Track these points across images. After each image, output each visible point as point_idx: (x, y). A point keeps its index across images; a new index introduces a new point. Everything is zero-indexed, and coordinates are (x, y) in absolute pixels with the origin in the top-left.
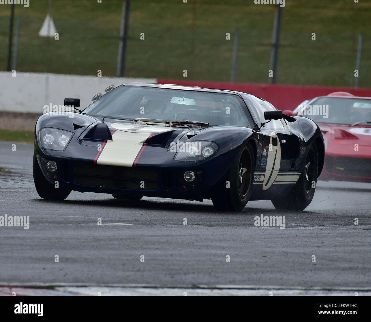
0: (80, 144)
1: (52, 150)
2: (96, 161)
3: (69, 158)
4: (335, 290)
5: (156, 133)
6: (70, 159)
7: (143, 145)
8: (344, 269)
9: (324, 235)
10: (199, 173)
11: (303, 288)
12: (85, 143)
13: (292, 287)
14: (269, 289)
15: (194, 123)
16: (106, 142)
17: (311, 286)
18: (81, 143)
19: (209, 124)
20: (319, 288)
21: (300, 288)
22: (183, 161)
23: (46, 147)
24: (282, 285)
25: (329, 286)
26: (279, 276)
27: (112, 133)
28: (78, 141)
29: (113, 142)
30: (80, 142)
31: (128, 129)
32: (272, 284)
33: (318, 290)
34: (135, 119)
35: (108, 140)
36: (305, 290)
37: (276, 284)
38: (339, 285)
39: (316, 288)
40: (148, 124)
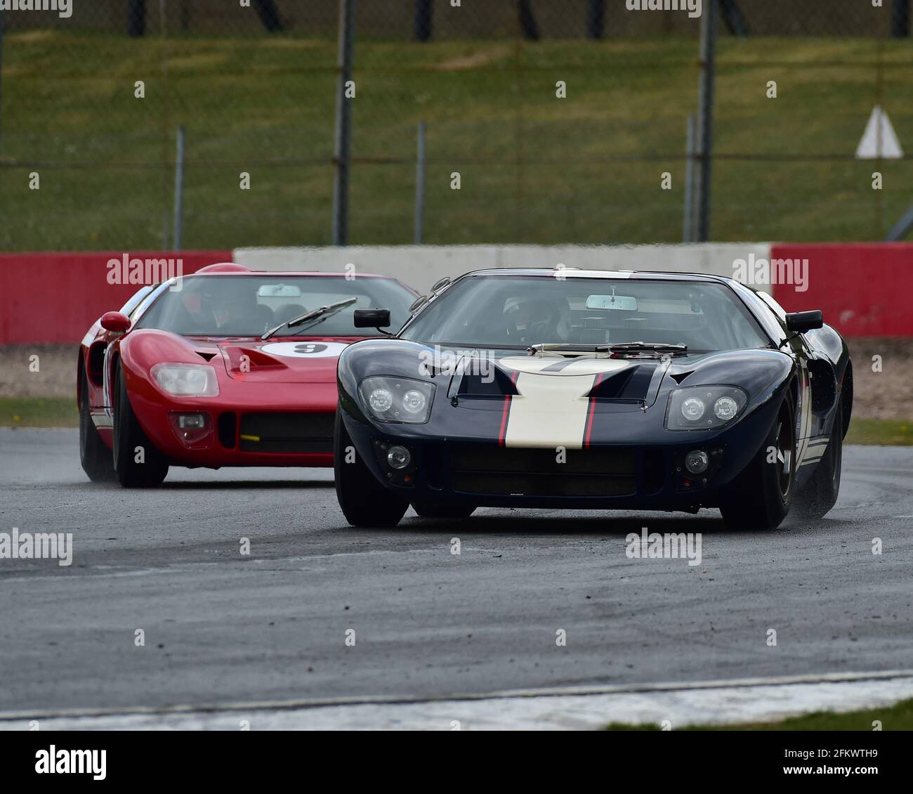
0: (455, 406)
1: (401, 423)
2: (504, 440)
3: (444, 437)
4: (222, 710)
5: (604, 374)
6: (445, 439)
7: (590, 401)
8: (235, 662)
9: (175, 586)
10: (715, 453)
11: (151, 709)
12: (466, 403)
13: (128, 710)
14: (76, 717)
15: (655, 347)
16: (511, 398)
17: (169, 705)
18: (457, 404)
19: (686, 347)
20: (186, 707)
21: (144, 709)
22: (685, 430)
23: (381, 417)
24: (103, 705)
25: (208, 701)
26: (93, 685)
27: (513, 380)
28: (449, 401)
29: (522, 398)
30: (454, 402)
31: (543, 367)
32: (81, 705)
33: (186, 712)
34: (530, 347)
35: (513, 396)
36: (157, 713)
37: (90, 705)
38: (229, 698)
39: (179, 708)
40: (566, 356)
